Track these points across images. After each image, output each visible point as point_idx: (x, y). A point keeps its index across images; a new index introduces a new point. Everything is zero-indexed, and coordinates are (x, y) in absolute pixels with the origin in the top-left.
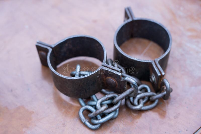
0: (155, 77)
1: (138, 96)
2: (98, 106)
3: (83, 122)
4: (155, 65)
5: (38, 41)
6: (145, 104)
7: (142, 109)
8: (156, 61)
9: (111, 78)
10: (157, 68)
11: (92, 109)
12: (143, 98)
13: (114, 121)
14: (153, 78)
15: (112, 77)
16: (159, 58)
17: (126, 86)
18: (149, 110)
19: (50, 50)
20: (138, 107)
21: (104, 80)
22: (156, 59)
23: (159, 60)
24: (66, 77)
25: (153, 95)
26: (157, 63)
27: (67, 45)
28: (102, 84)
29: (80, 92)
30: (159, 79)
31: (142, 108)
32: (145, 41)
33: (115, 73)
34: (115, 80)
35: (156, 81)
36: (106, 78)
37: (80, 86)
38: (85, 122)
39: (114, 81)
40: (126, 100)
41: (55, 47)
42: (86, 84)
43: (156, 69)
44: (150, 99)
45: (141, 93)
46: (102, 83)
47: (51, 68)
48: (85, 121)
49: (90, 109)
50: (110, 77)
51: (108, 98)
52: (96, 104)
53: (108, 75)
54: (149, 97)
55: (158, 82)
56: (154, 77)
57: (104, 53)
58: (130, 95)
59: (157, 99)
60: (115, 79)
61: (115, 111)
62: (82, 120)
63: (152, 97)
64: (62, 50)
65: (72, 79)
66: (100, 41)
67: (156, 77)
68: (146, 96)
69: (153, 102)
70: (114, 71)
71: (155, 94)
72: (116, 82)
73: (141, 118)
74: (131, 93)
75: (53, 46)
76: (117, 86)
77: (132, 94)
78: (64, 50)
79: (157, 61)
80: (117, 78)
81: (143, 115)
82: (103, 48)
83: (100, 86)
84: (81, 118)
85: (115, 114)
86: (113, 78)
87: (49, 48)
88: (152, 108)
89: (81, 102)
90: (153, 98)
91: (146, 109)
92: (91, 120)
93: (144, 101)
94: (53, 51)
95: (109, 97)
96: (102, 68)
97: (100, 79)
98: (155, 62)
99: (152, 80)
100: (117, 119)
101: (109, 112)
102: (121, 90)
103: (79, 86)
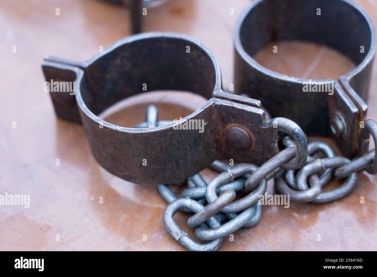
0: (343, 120)
1: (307, 168)
2: (211, 195)
3: (177, 239)
4: (343, 90)
5: (47, 57)
6: (325, 188)
7: (318, 200)
8: (343, 82)
9: (238, 125)
10: (346, 95)
11: (197, 206)
12: (319, 173)
13: (251, 232)
14: (341, 124)
15: (239, 123)
16: (349, 73)
17: (275, 142)
18: (335, 203)
19: (80, 74)
20: (309, 194)
21: (220, 133)
22: (341, 78)
23: (349, 78)
24: (127, 130)
25: (342, 164)
26: (347, 84)
27: (118, 62)
28: (215, 145)
29: (163, 167)
30: (353, 122)
31: (319, 198)
32: (309, 48)
33: (249, 110)
34: (249, 130)
35: (347, 129)
36: (224, 127)
37: (164, 149)
38: (181, 237)
39: (245, 132)
40: (276, 181)
41: (91, 66)
42: (176, 143)
43: (346, 98)
44: (337, 173)
45: (312, 162)
46: (217, 141)
47: (87, 112)
48: (180, 235)
49: (191, 206)
50: (235, 122)
51: (233, 174)
52: (206, 192)
53: (231, 117)
54: (334, 168)
55: (353, 131)
56: (340, 119)
57: (216, 69)
58: (287, 165)
59: (352, 171)
60: (248, 126)
61: (253, 205)
62: (175, 235)
63: (341, 168)
64: (108, 76)
65: (143, 132)
66: (201, 44)
67: (346, 119)
68: (327, 167)
69: (343, 180)
70: (245, 106)
71: (347, 161)
72: (251, 134)
73: (318, 221)
74: (290, 158)
75: (86, 65)
76: (253, 146)
77: (291, 161)
78: (112, 74)
79: (346, 80)
80: (252, 123)
81: (322, 214)
82: (212, 58)
83: (212, 150)
84: (171, 229)
85: (254, 215)
86: (243, 124)
87: (76, 70)
88: (342, 196)
89: (167, 193)
90: (343, 170)
91: (328, 199)
92: (196, 231)
93: (323, 181)
94: (85, 77)
95: (237, 174)
96: (213, 102)
97: (211, 131)
98: (340, 82)
99: (337, 128)
100: (259, 228)
101: (238, 210)
102: (263, 154)
103: (161, 149)
